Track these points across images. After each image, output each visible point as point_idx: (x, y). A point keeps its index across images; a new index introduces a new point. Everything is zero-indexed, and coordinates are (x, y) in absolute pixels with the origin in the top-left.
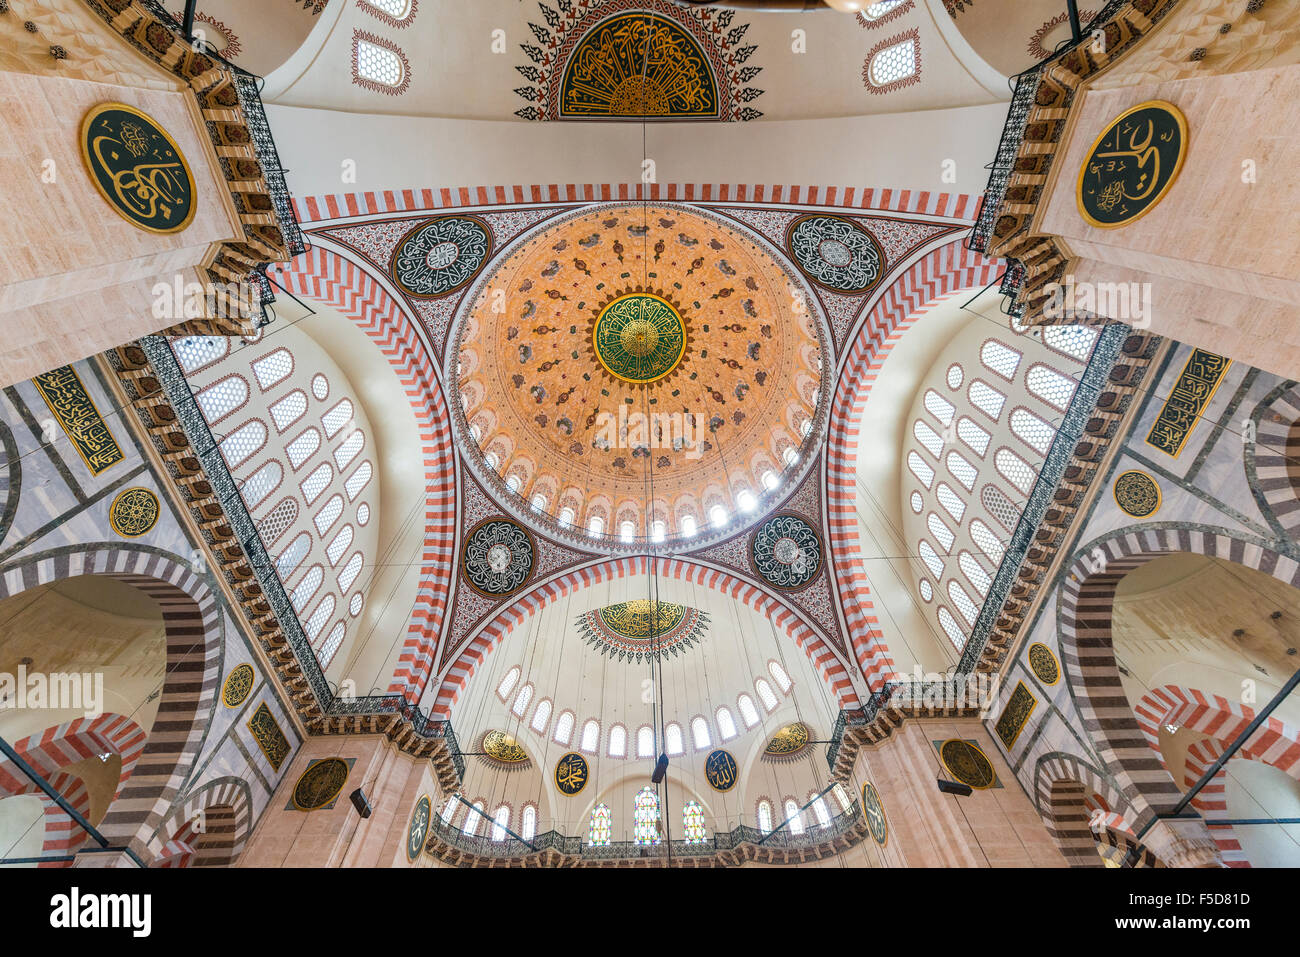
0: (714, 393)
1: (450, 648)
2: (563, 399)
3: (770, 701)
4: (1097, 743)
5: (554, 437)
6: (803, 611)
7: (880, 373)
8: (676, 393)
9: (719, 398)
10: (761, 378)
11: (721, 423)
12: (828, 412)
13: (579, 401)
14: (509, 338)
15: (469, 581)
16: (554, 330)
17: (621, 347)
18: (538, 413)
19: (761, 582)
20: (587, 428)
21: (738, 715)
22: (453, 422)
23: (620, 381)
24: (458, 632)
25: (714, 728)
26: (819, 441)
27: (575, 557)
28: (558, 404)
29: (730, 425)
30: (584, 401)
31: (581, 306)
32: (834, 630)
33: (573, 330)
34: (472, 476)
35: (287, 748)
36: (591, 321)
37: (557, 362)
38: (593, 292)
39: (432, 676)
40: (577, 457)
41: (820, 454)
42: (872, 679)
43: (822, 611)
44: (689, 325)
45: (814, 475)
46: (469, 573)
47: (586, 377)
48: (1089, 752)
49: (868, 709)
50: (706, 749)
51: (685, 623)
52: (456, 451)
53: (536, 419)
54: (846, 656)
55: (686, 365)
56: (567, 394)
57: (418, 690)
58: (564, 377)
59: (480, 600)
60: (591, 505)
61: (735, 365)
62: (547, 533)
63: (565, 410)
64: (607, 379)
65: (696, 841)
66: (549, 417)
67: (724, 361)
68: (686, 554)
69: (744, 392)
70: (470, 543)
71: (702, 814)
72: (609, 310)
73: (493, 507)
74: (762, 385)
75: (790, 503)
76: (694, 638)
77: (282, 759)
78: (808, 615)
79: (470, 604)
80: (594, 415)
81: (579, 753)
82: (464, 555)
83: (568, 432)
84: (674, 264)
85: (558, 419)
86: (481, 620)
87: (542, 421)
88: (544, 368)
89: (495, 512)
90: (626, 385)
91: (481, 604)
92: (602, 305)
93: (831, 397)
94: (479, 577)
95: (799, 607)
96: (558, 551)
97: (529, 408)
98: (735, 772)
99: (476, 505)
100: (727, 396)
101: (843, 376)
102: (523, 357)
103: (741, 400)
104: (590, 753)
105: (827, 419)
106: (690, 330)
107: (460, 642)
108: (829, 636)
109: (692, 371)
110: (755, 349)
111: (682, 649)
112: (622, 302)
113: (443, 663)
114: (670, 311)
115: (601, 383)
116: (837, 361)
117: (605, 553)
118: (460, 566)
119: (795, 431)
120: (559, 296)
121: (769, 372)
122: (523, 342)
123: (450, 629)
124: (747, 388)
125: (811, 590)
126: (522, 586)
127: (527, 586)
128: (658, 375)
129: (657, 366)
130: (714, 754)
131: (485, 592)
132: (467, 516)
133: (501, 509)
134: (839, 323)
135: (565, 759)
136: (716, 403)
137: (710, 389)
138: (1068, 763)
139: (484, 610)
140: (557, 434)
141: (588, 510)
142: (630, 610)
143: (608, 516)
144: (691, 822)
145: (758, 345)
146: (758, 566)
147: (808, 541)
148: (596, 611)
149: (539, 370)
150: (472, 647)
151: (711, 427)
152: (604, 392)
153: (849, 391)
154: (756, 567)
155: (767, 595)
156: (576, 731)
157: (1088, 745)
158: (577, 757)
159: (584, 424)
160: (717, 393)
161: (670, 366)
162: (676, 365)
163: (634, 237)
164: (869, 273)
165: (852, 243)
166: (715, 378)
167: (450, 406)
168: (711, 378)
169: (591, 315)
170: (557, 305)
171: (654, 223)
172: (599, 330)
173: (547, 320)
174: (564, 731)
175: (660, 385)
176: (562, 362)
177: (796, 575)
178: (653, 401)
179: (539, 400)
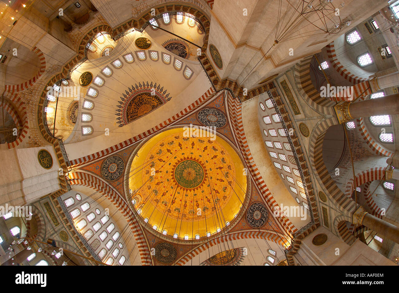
0: (220, 180)
5: (175, 215)
8: (208, 186)
9: (222, 181)
10: (229, 167)
11: (226, 188)
14: (149, 189)
16: (162, 182)
17: (185, 179)
18: (167, 209)
19: (253, 229)
20: (185, 208)
23: (190, 190)
26: (249, 175)
28: (172, 204)
29: (229, 188)
30: (180, 200)
31: (167, 172)
32: (279, 230)
33: (168, 180)
36: (172, 175)
37: (167, 191)
38: (169, 166)
40: (185, 218)
41: (251, 179)
44: (202, 163)
47: (178, 193)
51: (238, 254)
52: (140, 225)
53: (167, 211)
55: (207, 175)
56: (174, 201)
58: (171, 195)
61: (221, 168)
63: (176, 205)
64: (185, 191)
66: (171, 209)
67: (217, 168)
68: (227, 233)
69: (228, 175)
72: (176, 170)
74: (231, 169)
75: (252, 200)
80: (186, 204)
83: (179, 212)
84: (187, 148)
85: (174, 209)
87: (169, 211)
88: (164, 194)
90: (192, 190)
92: (173, 169)
97: (163, 208)
100: (224, 179)
101: (241, 151)
102: (155, 194)
103: (228, 177)
106: (203, 164)
109: (210, 177)
110: (223, 160)
112: (179, 166)
114: (194, 162)
115: (184, 193)
116: (238, 148)
117: (200, 243)
120: (159, 171)
121: (230, 164)
122: (154, 189)
124: (228, 173)
125: (268, 222)
127: (178, 259)
128: (200, 183)
129: (199, 180)
136: (222, 183)
137: (218, 179)
140: (175, 213)
142: (218, 257)
145: (223, 158)
147: (262, 208)
148: (206, 261)
149: (162, 196)
151: (224, 191)
152: (186, 195)
154: (250, 225)
159: (183, 208)
160: (220, 179)
161: (203, 178)
162: (204, 177)
163: (171, 146)
164: (223, 118)
165: (213, 113)
166: (218, 175)
167: (133, 211)
168: (216, 176)
169: (171, 174)
170: (159, 175)
171: (174, 139)
172: (176, 177)
173: (158, 180)
175: (202, 185)
176: (169, 191)
177: (263, 221)
178: (203, 191)
179: (166, 205)
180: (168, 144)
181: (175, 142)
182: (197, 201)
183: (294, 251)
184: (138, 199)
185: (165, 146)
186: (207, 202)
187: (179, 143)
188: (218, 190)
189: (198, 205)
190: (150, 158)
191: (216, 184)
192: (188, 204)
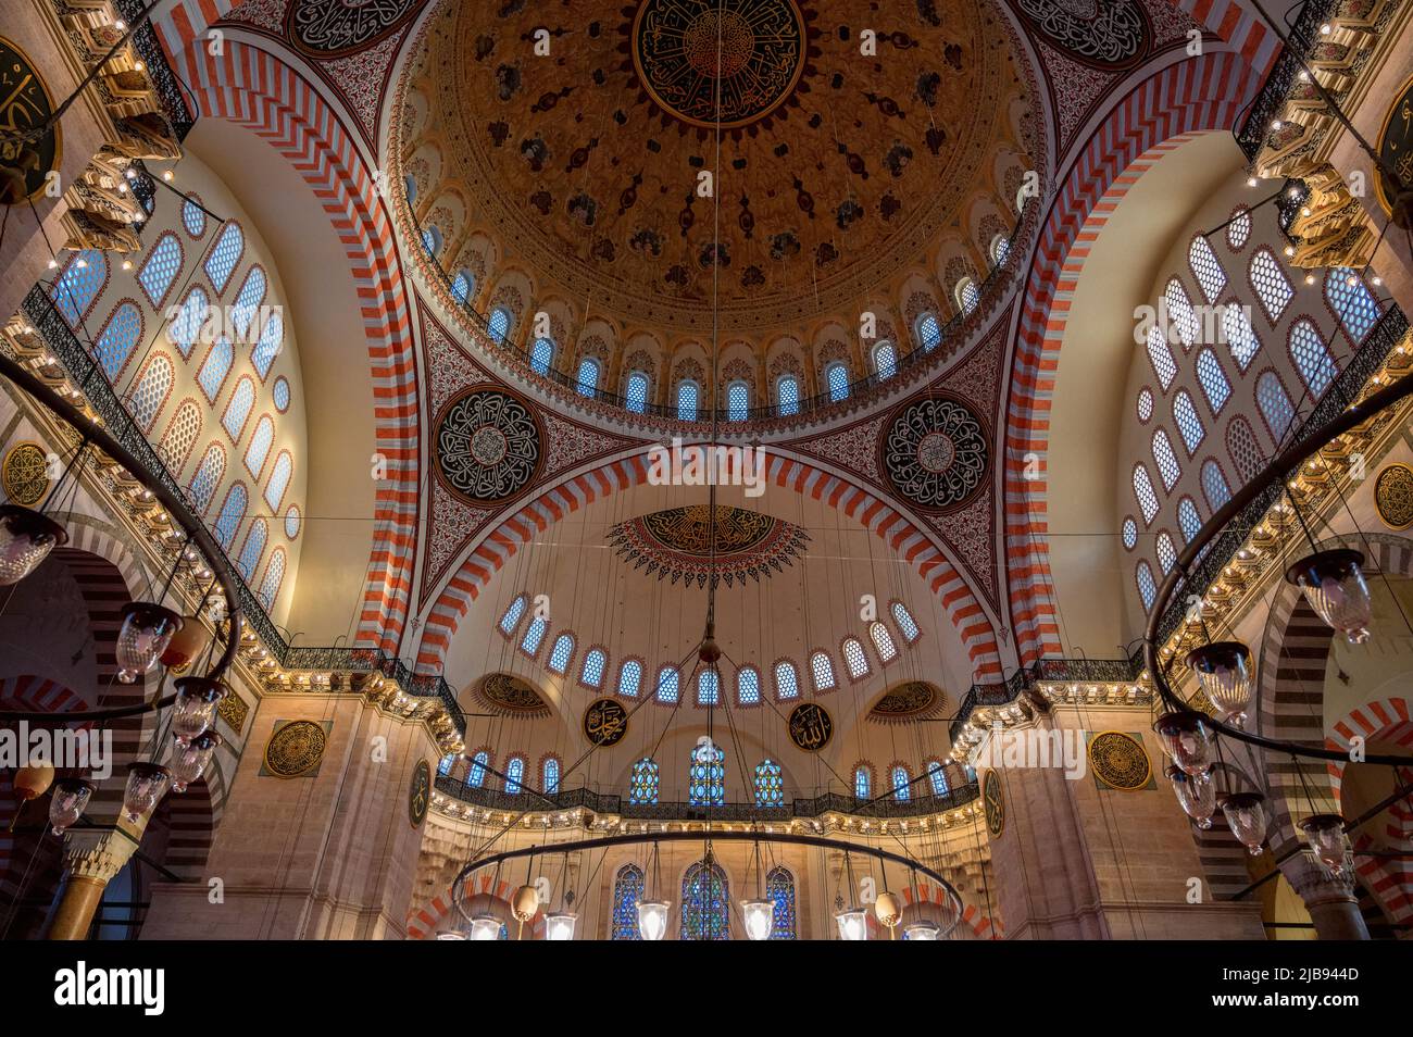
0: (849, 156)
1: (430, 578)
2: (578, 159)
3: (887, 650)
4: (1268, 765)
5: (564, 229)
6: (948, 543)
7: (1122, 202)
8: (781, 151)
9: (858, 166)
10: (935, 140)
11: (859, 212)
12: (1033, 242)
13: (607, 162)
14: (479, 57)
15: (447, 484)
16: (560, 32)
17: (683, 59)
18: (535, 188)
19: (891, 495)
20: (621, 212)
21: (839, 664)
22: (400, 239)
23: (682, 124)
24: (439, 557)
25: (805, 675)
26: (1013, 286)
27: (605, 443)
28: (569, 170)
30: (615, 162)
32: (987, 576)
33: (596, 30)
34: (436, 323)
35: (246, 707)
36: (628, 12)
37: (566, 92)
39: (409, 618)
40: (604, 265)
41: (1010, 309)
42: (1026, 647)
43: (975, 547)
44: (813, 25)
45: (994, 342)
46: (445, 471)
47: (621, 118)
48: (1257, 771)
49: (1010, 687)
50: (791, 700)
51: (773, 539)
52: (409, 286)
53: (533, 200)
54: (998, 612)
55: (803, 99)
56: (585, 151)
57: (394, 635)
58: (579, 118)
59: (467, 512)
60: (628, 351)
61: (891, 108)
62: (561, 408)
63: (582, 181)
64: (656, 120)
65: (770, 804)
66: (553, 196)
67: (872, 98)
68: (780, 445)
69: (903, 161)
70: (442, 428)
71: (780, 775)
73: (474, 370)
74: (935, 152)
75: (952, 379)
76: (785, 560)
77: (242, 720)
78: (954, 549)
79: (451, 516)
80: (633, 189)
81: (616, 699)
82: (436, 445)
83: (589, 220)
85: (569, 197)
86: (470, 537)
87: (543, 202)
88: (545, 104)
89: (477, 378)
90: (692, 133)
91: (468, 516)
93: (1041, 219)
94: (461, 476)
95: (943, 537)
96: (578, 435)
97: (520, 181)
98: (829, 732)
99: (447, 369)
100: (871, 165)
101: (1065, 190)
102: (504, 90)
103: (896, 174)
104: (629, 698)
105: (1029, 254)
106: (815, 34)
107: (443, 570)
108: (979, 582)
109: (812, 112)
110: (930, 84)
111: (767, 572)
113: (423, 600)
115: (645, 129)
116: (1058, 164)
118: (431, 460)
119: (980, 248)
121: (950, 132)
122: (506, 61)
123: (427, 553)
124: (909, 154)
125: (964, 514)
126: (526, 489)
127: (533, 488)
128: (751, 114)
129: (748, 98)
130: (803, 708)
131: (472, 499)
132: (434, 386)
133: (486, 372)
134: (1068, 104)
135: (597, 706)
136: (851, 176)
137: (842, 149)
138: (1233, 777)
139: (472, 525)
140: (566, 225)
141: (625, 361)
142: (690, 517)
143: (658, 370)
144: (764, 782)
145: (935, 78)
146: (890, 471)
147: (971, 442)
148: (638, 519)
149: (534, 109)
150: (459, 576)
151: (840, 218)
152: (653, 146)
153: (1069, 220)
154: (886, 472)
155: (897, 515)
156: (611, 672)
157: (1259, 764)
158: (611, 703)
159: (614, 206)
160: (856, 156)
161: (773, 99)
162: (784, 95)
166: (854, 129)
168: (846, 127)
172: (642, 29)
174: (593, 671)
175: (753, 131)
176: (576, 92)
177: (945, 490)
178: (739, 164)
179: (536, 165)
186: (736, 227)
188: (816, 200)
191: (820, 167)
192: (645, 193)
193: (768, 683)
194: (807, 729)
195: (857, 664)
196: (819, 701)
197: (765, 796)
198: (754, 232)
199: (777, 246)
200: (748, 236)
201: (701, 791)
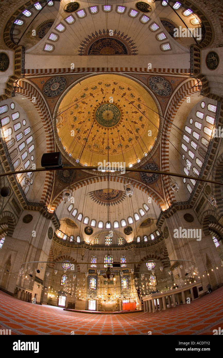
2: (85, 132)
3: (143, 214)
5: (83, 143)
8: (118, 131)
9: (131, 132)
10: (143, 126)
11: (132, 139)
12: (162, 131)
14: (71, 114)
16: (83, 113)
17: (102, 118)
18: (78, 136)
19: (142, 182)
20: (92, 141)
21: (134, 219)
23: (102, 127)
25: (127, 222)
26: (159, 141)
27: (88, 175)
28: (84, 134)
29: (134, 140)
30: (91, 133)
31: (91, 106)
32: (161, 193)
33: (89, 113)
38: (95, 102)
39: (50, 202)
40: (89, 149)
41: (159, 144)
44: (122, 112)
45: (158, 151)
47: (92, 126)
49: (168, 210)
50: (124, 226)
51: (120, 196)
52: (55, 143)
53: (77, 138)
54: (164, 199)
55: (121, 123)
56: (87, 131)
57: (47, 204)
58: (86, 126)
61: (135, 123)
63: (86, 135)
64: (98, 127)
66: (81, 137)
67: (132, 122)
68: (121, 175)
71: (123, 240)
72: (99, 107)
74: (143, 128)
75: (151, 159)
76: (123, 200)
77: (20, 212)
78: (154, 189)
80: (94, 137)
81: (90, 227)
83: (86, 142)
84: (118, 95)
85: (84, 138)
86: (62, 189)
87: (79, 138)
88: (81, 123)
89: (65, 161)
90: (104, 129)
92: (97, 106)
93: (162, 127)
97: (76, 134)
98: (132, 231)
100: (133, 132)
101: (165, 121)
102: (74, 120)
103: (137, 133)
104: (93, 227)
105: (161, 133)
107: (57, 195)
108: (159, 194)
109: (123, 125)
111: (119, 202)
112: (103, 105)
113: (53, 199)
114: (117, 108)
115: (96, 128)
116: (163, 117)
117: (96, 174)
118: (56, 175)
120: (85, 103)
121: (145, 124)
122: (75, 116)
123: (54, 191)
124: (139, 129)
127: (74, 182)
128: (113, 126)
129: (113, 123)
130: (127, 227)
131: (63, 183)
133: (67, 160)
135: (87, 228)
136: (130, 134)
137: (128, 130)
139: (63, 187)
142: (104, 192)
144: (120, 241)
145: (142, 117)
146: (141, 178)
147: (156, 170)
148: (94, 191)
149: (79, 124)
151: (129, 141)
152: (97, 131)
153: (167, 126)
155: (143, 185)
156: (90, 222)
161: (117, 123)
163: (107, 87)
164: (169, 91)
165: (164, 83)
167: (54, 129)
168: (129, 127)
169: (94, 109)
170: (84, 106)
171: (112, 83)
172: (96, 113)
173: (82, 110)
174: (86, 221)
175: (114, 129)
176: (85, 122)
177: (152, 179)
178: (112, 134)
179: (78, 132)
180: (105, 85)
181: (111, 86)
182: (104, 139)
183: (168, 215)
184: (60, 119)
185: (102, 86)
186: (111, 143)
187: (114, 88)
188: (125, 138)
189: (104, 143)
190: (84, 90)
191: (125, 133)
192: (96, 138)
193: (120, 224)
194: (128, 231)
195: (137, 218)
196: (130, 226)
197: (120, 243)
198: (114, 144)
199: (119, 146)
200: (114, 145)
201: (107, 243)
